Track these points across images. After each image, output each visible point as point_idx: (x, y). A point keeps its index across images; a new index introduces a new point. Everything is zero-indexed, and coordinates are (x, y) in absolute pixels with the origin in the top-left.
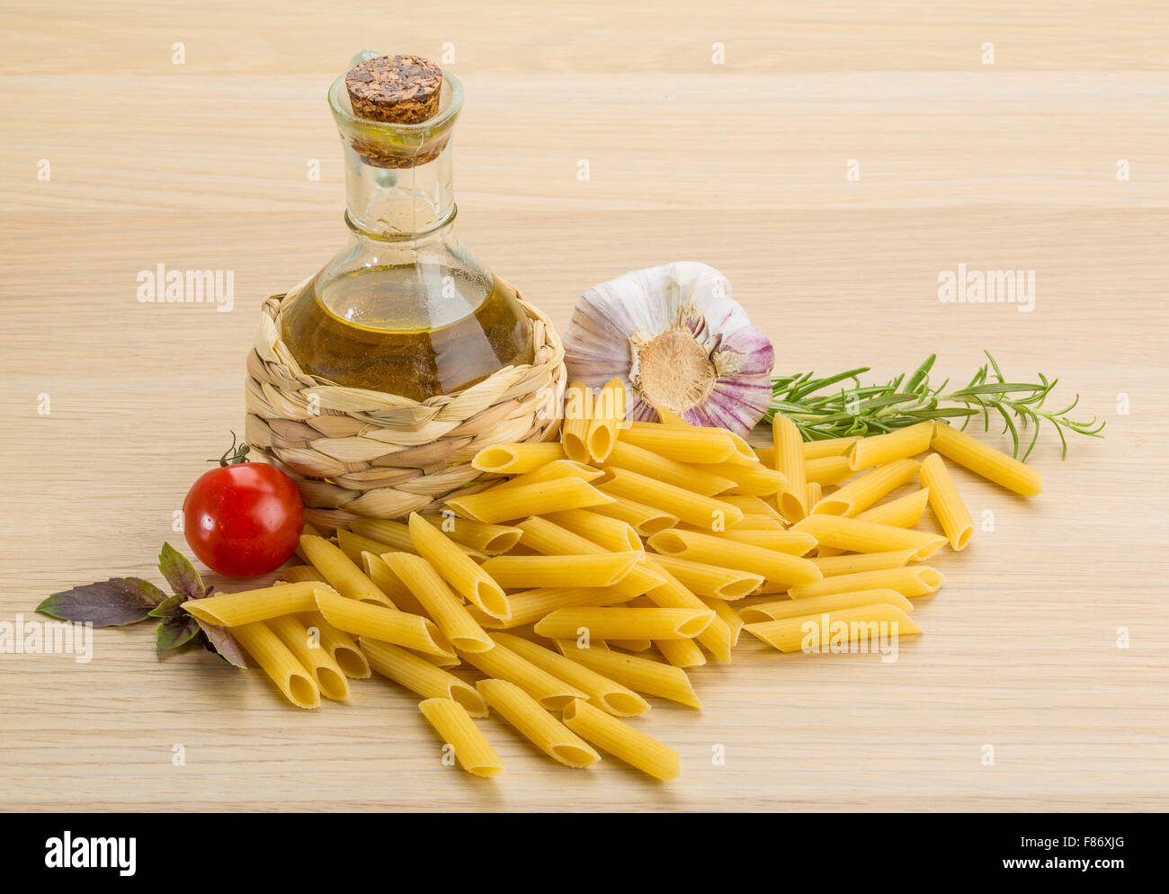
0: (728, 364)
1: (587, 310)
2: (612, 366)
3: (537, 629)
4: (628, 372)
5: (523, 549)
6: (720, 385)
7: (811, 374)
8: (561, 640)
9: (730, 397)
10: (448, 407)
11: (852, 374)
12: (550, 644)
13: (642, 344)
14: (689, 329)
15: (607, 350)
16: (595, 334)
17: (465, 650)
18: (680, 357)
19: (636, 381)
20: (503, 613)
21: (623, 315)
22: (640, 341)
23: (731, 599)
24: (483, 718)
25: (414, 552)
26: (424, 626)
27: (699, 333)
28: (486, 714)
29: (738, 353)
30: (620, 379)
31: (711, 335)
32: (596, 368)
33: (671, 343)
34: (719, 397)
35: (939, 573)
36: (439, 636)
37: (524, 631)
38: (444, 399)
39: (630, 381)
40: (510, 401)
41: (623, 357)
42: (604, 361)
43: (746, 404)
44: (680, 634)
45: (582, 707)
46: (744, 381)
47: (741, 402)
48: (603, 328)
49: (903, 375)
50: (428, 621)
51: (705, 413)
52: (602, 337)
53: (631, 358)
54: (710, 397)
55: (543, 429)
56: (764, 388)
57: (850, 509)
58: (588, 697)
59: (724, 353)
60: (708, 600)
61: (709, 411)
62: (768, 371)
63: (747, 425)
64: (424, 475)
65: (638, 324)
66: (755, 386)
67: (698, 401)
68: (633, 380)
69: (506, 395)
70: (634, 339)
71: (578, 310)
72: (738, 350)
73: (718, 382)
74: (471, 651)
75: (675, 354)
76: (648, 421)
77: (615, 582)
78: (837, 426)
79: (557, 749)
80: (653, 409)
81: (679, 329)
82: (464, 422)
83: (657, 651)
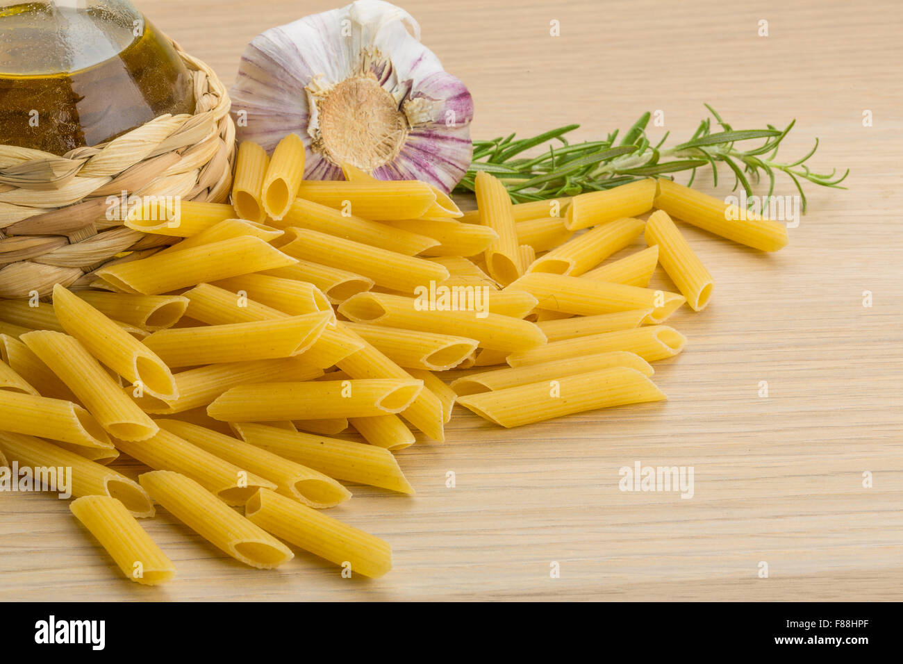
0: (420, 112)
1: (255, 58)
2: (288, 121)
3: (211, 411)
4: (306, 126)
5: (189, 321)
6: (413, 138)
7: (513, 136)
8: (241, 423)
9: (426, 152)
10: (93, 160)
11: (557, 134)
12: (225, 428)
13: (321, 93)
14: (374, 75)
15: (281, 102)
16: (266, 84)
17: (124, 438)
18: (365, 108)
19: (316, 136)
20: (168, 392)
21: (297, 61)
22: (318, 89)
23: (440, 369)
24: (149, 518)
25: (60, 330)
26: (73, 412)
27: (386, 79)
28: (152, 512)
29: (433, 100)
30: (297, 136)
31: (399, 81)
32: (271, 125)
33: (354, 93)
34: (412, 152)
35: (679, 333)
36: (92, 423)
37: (195, 415)
38: (88, 150)
39: (309, 137)
40: (168, 153)
41: (298, 109)
42: (277, 115)
43: (443, 160)
44: (383, 408)
45: (267, 496)
46: (440, 132)
47: (438, 157)
48: (276, 77)
49: (617, 132)
50: (78, 407)
51: (397, 170)
52: (275, 88)
53: (309, 110)
54: (402, 152)
55: (209, 190)
56: (463, 141)
57: (571, 268)
58: (275, 487)
59: (416, 101)
60: (414, 372)
61: (401, 169)
62: (467, 121)
63: (446, 185)
64: (70, 243)
65: (316, 70)
66: (453, 139)
67: (388, 158)
68: (312, 135)
69: (161, 146)
70: (311, 87)
71: (245, 59)
72: (432, 97)
73: (410, 134)
74: (130, 440)
75: (359, 105)
76: (332, 179)
77: (301, 351)
78: (547, 189)
79: (240, 547)
80: (337, 168)
81: (362, 74)
82: (114, 177)
83: (355, 431)
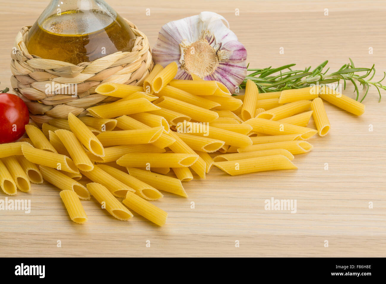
0: (223, 55)
1: (162, 32)
2: (173, 57)
3: (118, 162)
4: (179, 59)
5: (117, 129)
6: (221, 65)
7: (271, 67)
8: (129, 167)
9: (225, 70)
10: (87, 67)
11: (288, 67)
12: (124, 169)
13: (185, 46)
14: (207, 40)
15: (171, 50)
16: (165, 43)
17: (83, 170)
18: (203, 53)
19: (183, 63)
20: (101, 154)
21: (177, 34)
22: (184, 45)
23: (210, 152)
24: (88, 200)
26: (65, 159)
27: (212, 42)
28: (89, 198)
29: (228, 51)
30: (176, 63)
31: (217, 43)
32: (166, 58)
33: (199, 47)
34: (220, 71)
35: (310, 144)
36: (72, 164)
37: (113, 164)
38: (86, 63)
39: (180, 63)
40: (118, 66)
41: (177, 52)
42: (169, 54)
43: (232, 74)
44: (181, 165)
45: (131, 196)
46: (231, 63)
47: (230, 73)
48: (169, 40)
49: (310, 67)
50: (68, 157)
51: (214, 77)
52: (168, 44)
53: (180, 53)
54: (216, 71)
55: (137, 81)
56: (241, 67)
57: (273, 117)
58: (135, 191)
59: (222, 51)
60: (198, 152)
61: (215, 77)
62: (242, 59)
63: (234, 84)
64: (79, 98)
65: (184, 38)
66: (236, 66)
67: (210, 72)
68: (181, 63)
69: (115, 63)
70: (182, 44)
71: (159, 33)
72: (228, 50)
73: (219, 64)
74: (85, 171)
75: (201, 52)
76: (188, 79)
77: (153, 141)
79: (115, 212)
80: (190, 76)
81: (202, 40)
82: (96, 74)
83: (173, 173)
